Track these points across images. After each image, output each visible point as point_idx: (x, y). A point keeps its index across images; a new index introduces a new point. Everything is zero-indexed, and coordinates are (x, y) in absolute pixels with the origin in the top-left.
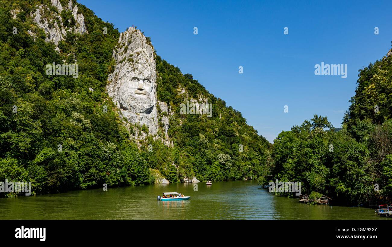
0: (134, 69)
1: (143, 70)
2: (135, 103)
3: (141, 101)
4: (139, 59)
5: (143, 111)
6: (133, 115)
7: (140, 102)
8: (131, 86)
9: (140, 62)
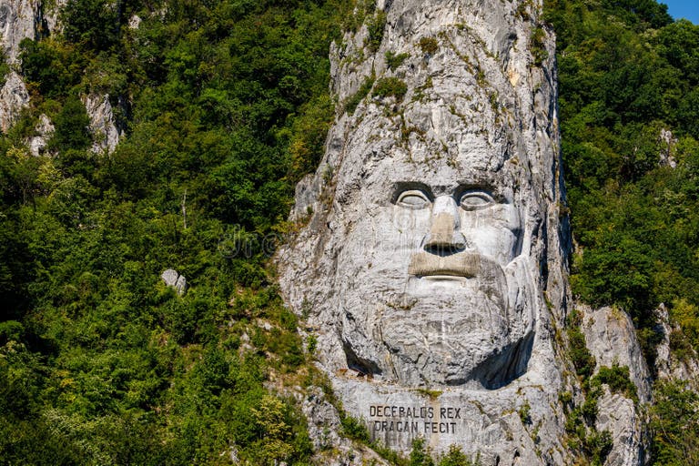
0: (406, 136)
1: (451, 138)
2: (411, 331)
3: (444, 317)
4: (435, 75)
5: (459, 373)
6: (402, 398)
7: (438, 325)
8: (394, 237)
9: (437, 90)
